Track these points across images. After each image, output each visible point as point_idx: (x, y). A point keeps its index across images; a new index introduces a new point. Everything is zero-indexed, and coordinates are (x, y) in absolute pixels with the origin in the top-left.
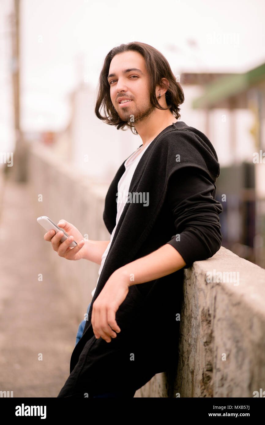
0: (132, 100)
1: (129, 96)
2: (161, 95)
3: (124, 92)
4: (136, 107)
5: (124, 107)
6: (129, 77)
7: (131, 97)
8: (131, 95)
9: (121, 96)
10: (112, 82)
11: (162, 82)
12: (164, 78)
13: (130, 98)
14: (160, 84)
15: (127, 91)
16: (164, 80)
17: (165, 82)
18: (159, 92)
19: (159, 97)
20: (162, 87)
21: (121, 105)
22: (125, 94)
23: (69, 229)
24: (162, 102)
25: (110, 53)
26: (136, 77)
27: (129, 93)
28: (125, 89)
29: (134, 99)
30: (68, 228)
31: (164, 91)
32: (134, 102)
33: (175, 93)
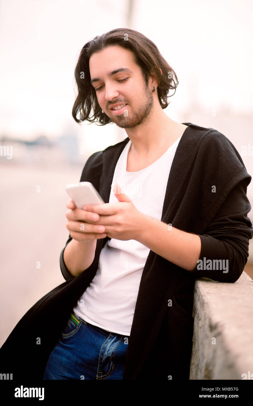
0: (127, 104)
3: (116, 98)
4: (133, 111)
7: (125, 101)
15: (119, 97)
21: (115, 112)
22: (118, 100)
28: (116, 95)
32: (129, 106)
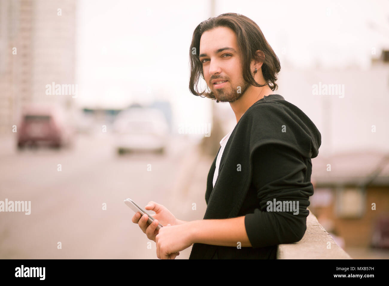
0: (227, 81)
1: (224, 78)
2: (257, 70)
3: (218, 74)
4: (232, 87)
5: (219, 88)
6: (221, 56)
7: (226, 78)
8: (225, 76)
9: (215, 78)
10: (204, 61)
11: (256, 55)
12: (259, 51)
13: (225, 80)
14: (255, 57)
15: (221, 73)
16: (259, 52)
17: (260, 55)
18: (254, 66)
19: (255, 72)
20: (257, 60)
21: (216, 86)
22: (219, 76)
23: (159, 211)
24: (258, 78)
25: (198, 28)
26: (229, 55)
27: (223, 74)
28: (219, 71)
29: (229, 80)
30: (157, 210)
31: (260, 64)
32: (229, 83)
33: (271, 65)
